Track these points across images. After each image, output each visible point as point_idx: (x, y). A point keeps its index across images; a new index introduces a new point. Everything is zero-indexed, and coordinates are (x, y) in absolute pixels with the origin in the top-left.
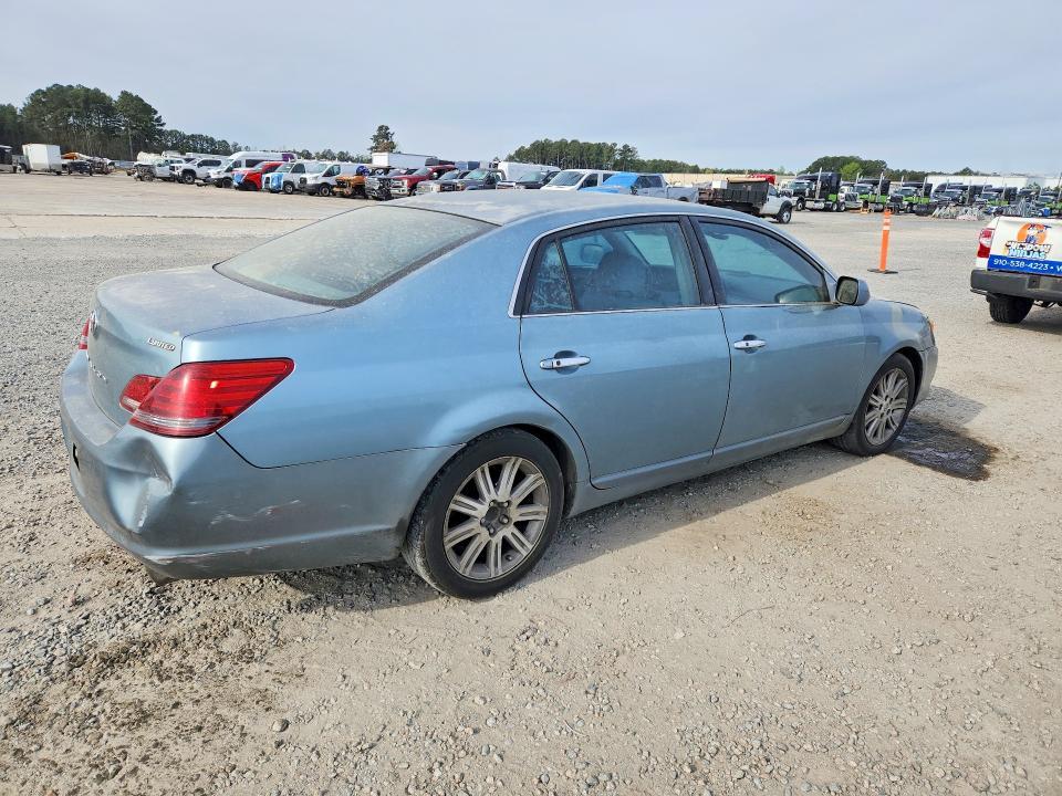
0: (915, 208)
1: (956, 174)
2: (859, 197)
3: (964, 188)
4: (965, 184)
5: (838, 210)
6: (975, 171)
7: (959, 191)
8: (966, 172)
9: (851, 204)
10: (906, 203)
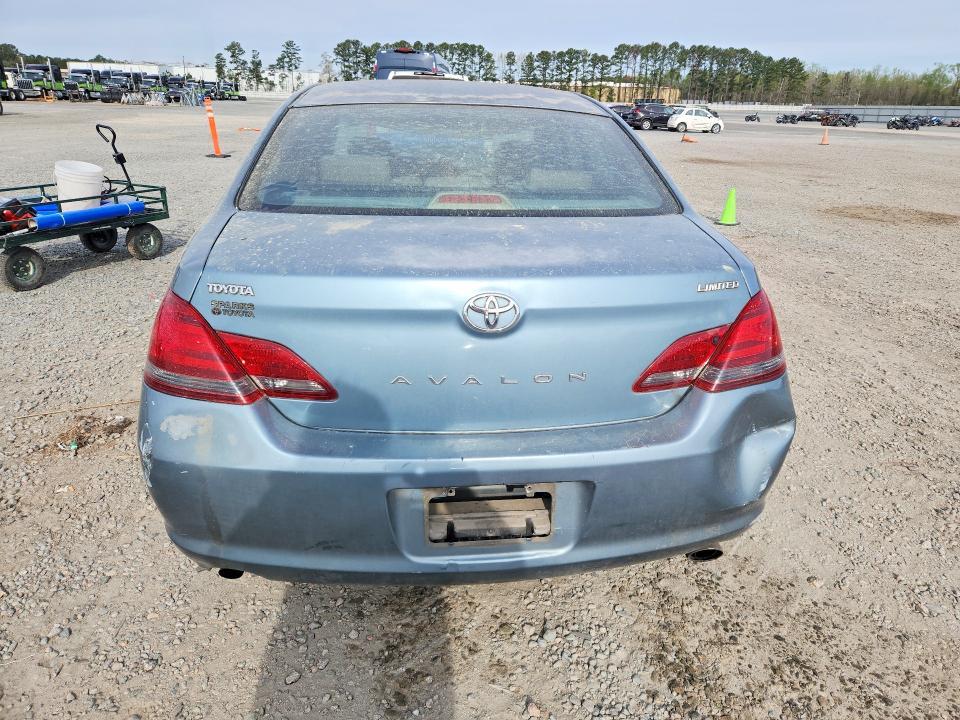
0: (92, 94)
1: (91, 61)
2: (33, 83)
3: (128, 75)
4: (129, 71)
5: (18, 99)
6: (107, 58)
7: (125, 79)
8: (99, 59)
9: (28, 92)
10: (83, 90)
